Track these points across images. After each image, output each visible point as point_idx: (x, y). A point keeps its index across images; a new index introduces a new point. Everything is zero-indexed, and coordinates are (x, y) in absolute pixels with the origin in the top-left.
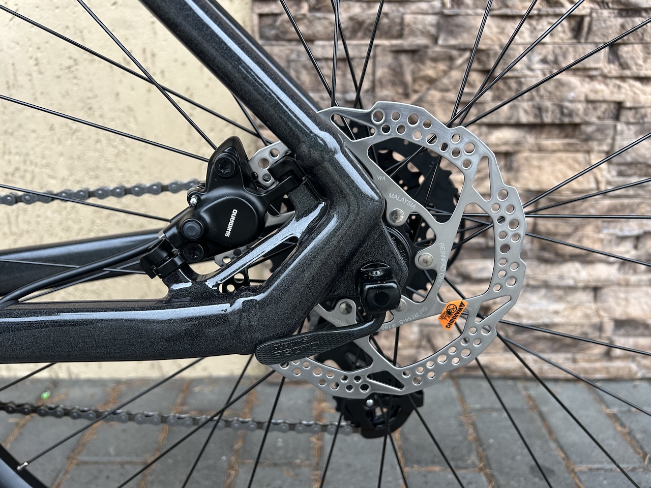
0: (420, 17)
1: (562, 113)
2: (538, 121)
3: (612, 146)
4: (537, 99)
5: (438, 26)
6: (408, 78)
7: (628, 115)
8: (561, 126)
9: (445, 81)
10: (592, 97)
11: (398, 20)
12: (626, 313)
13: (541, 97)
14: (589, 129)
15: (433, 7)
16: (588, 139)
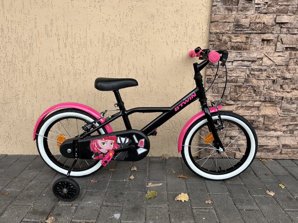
0: (241, 79)
1: (270, 99)
2: (265, 100)
3: (281, 105)
4: (265, 96)
5: (245, 81)
6: (238, 91)
7: (285, 99)
8: (270, 101)
9: (245, 92)
10: (277, 96)
11: (236, 80)
12: (285, 143)
13: (266, 95)
14: (276, 102)
15: (244, 78)
16: (276, 104)
